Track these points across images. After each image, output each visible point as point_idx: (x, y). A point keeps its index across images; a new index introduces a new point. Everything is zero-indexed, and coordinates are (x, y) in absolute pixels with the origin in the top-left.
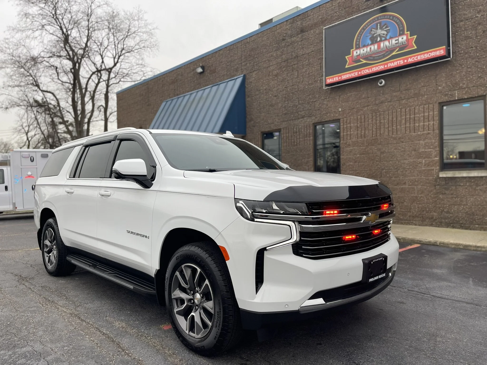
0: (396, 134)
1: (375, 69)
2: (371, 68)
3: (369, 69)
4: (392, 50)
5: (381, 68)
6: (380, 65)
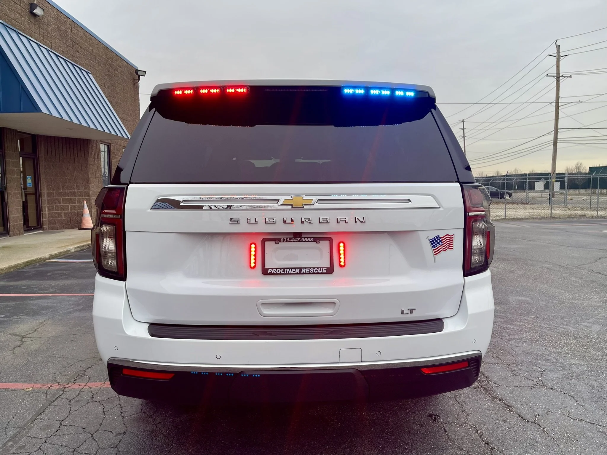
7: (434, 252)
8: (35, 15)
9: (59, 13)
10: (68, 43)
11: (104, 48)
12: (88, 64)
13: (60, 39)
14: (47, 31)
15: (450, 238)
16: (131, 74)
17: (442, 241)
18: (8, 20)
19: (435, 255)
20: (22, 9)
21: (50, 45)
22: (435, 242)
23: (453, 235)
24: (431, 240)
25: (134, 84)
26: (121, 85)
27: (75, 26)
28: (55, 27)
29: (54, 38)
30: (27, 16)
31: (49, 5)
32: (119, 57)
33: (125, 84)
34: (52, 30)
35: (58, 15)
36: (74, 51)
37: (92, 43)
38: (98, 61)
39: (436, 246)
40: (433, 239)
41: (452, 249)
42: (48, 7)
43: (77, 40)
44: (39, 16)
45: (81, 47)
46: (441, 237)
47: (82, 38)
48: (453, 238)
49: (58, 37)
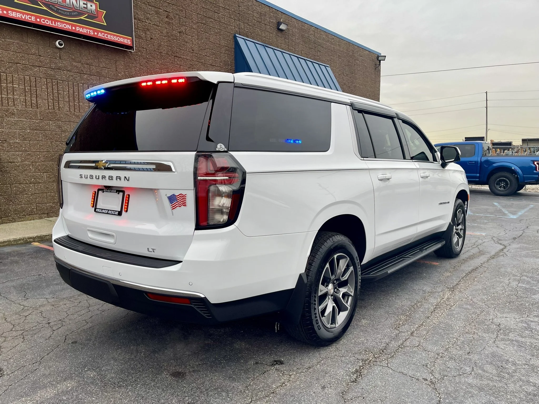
0: (78, 111)
1: (59, 25)
2: (55, 21)
3: (52, 21)
4: (81, 14)
5: (68, 27)
6: (67, 24)
7: (172, 207)
8: (282, 30)
9: (303, 24)
10: (311, 46)
11: (346, 43)
12: (329, 59)
13: (303, 44)
14: (292, 40)
15: (183, 197)
16: (373, 61)
17: (177, 199)
18: (259, 38)
19: (173, 209)
20: (270, 28)
21: (294, 50)
22: (172, 199)
23: (186, 195)
24: (169, 197)
25: (376, 69)
26: (361, 71)
27: (318, 31)
28: (299, 36)
29: (298, 44)
30: (275, 32)
31: (294, 20)
32: (361, 49)
33: (366, 70)
34: (296, 39)
35: (302, 26)
36: (315, 52)
37: (334, 42)
38: (338, 55)
39: (173, 203)
40: (170, 196)
41: (186, 206)
42: (294, 21)
43: (319, 42)
44: (284, 30)
45: (323, 47)
46: (176, 195)
47: (325, 39)
48: (186, 197)
49: (301, 43)
